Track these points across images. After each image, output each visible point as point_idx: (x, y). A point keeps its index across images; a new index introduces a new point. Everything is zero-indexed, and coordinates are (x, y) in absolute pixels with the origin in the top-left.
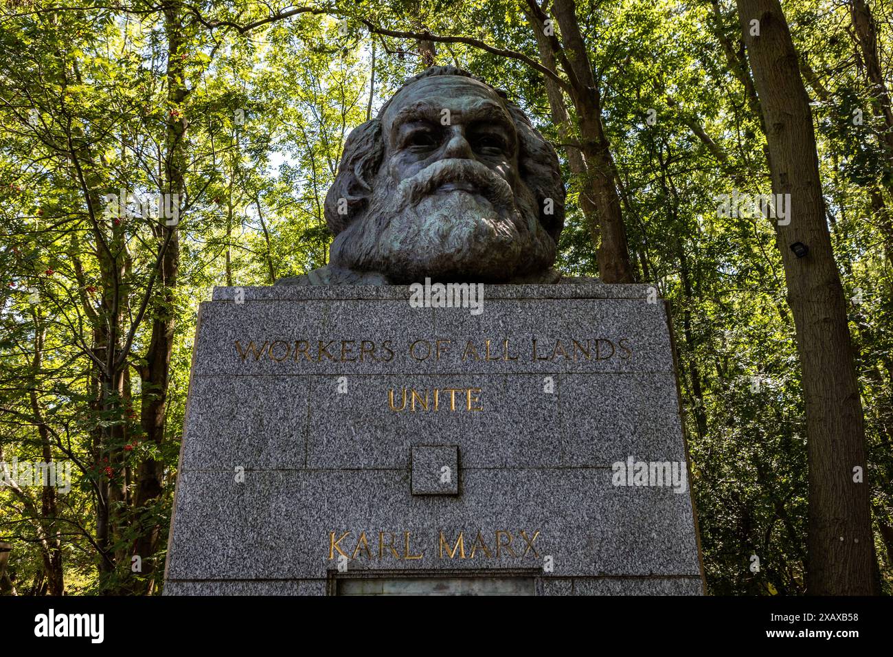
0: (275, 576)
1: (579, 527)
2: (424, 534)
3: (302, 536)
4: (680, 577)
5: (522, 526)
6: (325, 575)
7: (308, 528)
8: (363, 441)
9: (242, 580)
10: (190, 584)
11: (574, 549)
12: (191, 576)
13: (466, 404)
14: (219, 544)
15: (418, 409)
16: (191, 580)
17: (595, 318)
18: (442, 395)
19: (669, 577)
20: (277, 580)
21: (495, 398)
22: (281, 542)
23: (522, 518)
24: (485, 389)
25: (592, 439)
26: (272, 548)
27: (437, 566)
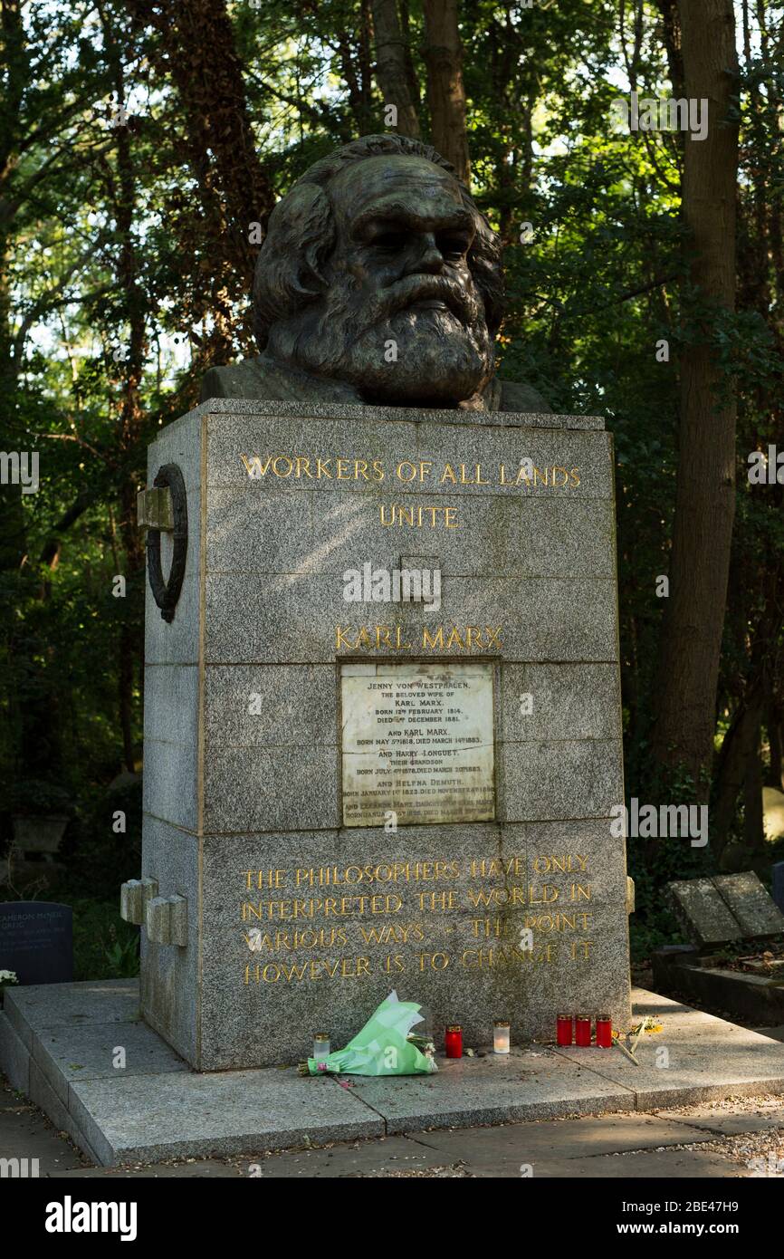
0: (294, 660)
1: (531, 625)
2: (412, 629)
3: (313, 629)
4: (602, 662)
5: (488, 624)
6: (334, 660)
7: (318, 623)
8: (360, 551)
9: (268, 664)
10: (225, 667)
11: (527, 641)
12: (224, 661)
13: (444, 521)
14: (245, 635)
15: (405, 524)
16: (225, 664)
17: (552, 448)
18: (424, 512)
19: (595, 662)
20: (296, 664)
21: (468, 516)
22: (297, 634)
23: (488, 617)
24: (460, 508)
25: (545, 554)
26: (290, 639)
27: (422, 654)
